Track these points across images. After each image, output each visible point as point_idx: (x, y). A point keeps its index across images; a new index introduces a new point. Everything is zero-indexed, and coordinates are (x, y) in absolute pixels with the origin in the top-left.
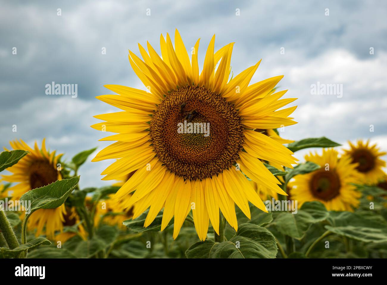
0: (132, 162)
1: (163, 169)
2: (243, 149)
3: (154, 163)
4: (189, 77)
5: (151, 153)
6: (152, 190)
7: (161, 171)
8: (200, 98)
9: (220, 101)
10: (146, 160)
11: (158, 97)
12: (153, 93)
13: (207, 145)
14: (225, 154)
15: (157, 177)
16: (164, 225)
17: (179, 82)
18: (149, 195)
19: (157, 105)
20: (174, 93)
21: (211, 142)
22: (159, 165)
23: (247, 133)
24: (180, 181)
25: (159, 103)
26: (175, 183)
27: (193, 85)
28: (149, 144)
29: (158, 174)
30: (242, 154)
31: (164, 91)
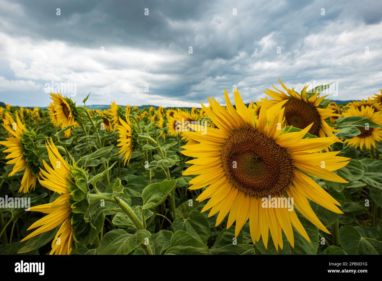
0: (208, 178)
1: (230, 185)
2: (293, 183)
3: (223, 180)
4: (248, 123)
5: (221, 173)
6: (219, 201)
7: (228, 187)
8: (256, 141)
9: (273, 145)
10: (217, 178)
11: (226, 134)
12: (223, 131)
13: (262, 177)
14: (277, 186)
15: (225, 191)
16: (229, 225)
17: (241, 125)
18: (217, 205)
19: (225, 139)
20: (238, 133)
21: (265, 175)
22: (227, 182)
23: (297, 171)
24: (242, 196)
25: (227, 138)
26: (238, 195)
27: (252, 128)
28: (221, 165)
29: (225, 189)
30: (292, 187)
31: (230, 130)
